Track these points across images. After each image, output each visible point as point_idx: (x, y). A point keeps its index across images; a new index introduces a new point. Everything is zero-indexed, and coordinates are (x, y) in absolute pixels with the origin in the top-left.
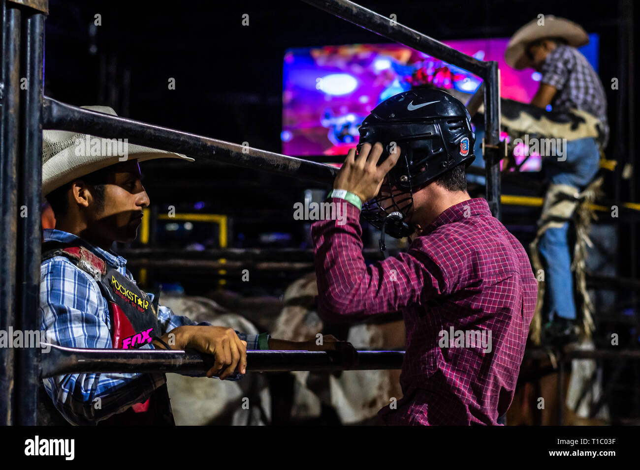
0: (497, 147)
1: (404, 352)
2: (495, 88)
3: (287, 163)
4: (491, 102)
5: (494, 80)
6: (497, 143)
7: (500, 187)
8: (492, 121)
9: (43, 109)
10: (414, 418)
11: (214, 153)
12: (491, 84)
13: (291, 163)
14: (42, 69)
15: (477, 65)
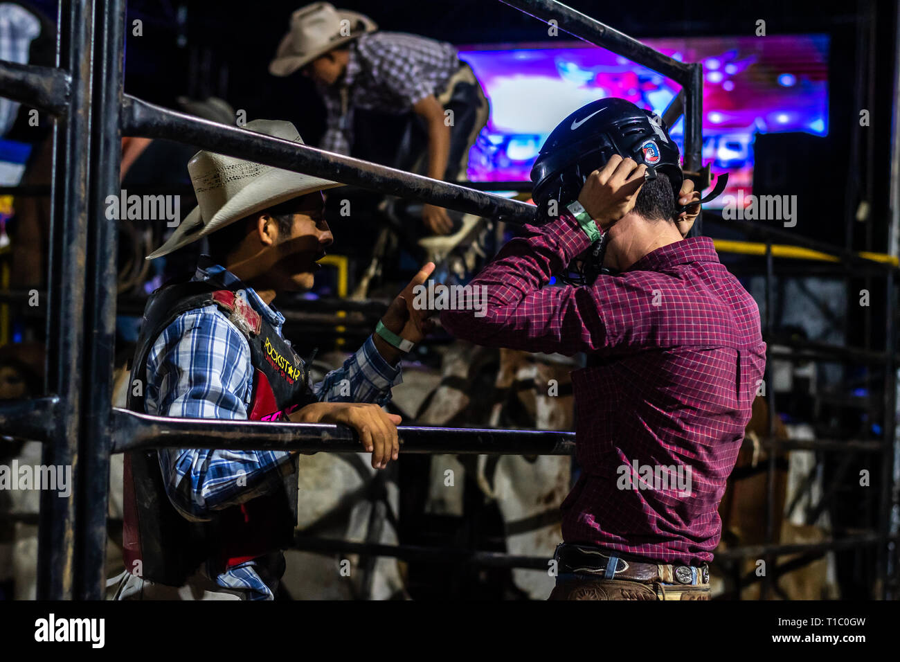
0: (698, 174)
1: (574, 434)
2: (697, 98)
3: (431, 188)
4: (693, 116)
5: (697, 86)
6: (699, 168)
7: (701, 226)
8: (693, 141)
9: (123, 110)
10: (583, 518)
11: (338, 172)
12: (693, 92)
13: (436, 188)
14: (123, 58)
15: (676, 68)
